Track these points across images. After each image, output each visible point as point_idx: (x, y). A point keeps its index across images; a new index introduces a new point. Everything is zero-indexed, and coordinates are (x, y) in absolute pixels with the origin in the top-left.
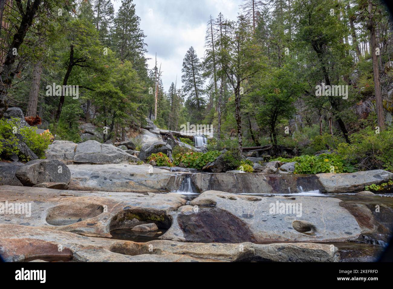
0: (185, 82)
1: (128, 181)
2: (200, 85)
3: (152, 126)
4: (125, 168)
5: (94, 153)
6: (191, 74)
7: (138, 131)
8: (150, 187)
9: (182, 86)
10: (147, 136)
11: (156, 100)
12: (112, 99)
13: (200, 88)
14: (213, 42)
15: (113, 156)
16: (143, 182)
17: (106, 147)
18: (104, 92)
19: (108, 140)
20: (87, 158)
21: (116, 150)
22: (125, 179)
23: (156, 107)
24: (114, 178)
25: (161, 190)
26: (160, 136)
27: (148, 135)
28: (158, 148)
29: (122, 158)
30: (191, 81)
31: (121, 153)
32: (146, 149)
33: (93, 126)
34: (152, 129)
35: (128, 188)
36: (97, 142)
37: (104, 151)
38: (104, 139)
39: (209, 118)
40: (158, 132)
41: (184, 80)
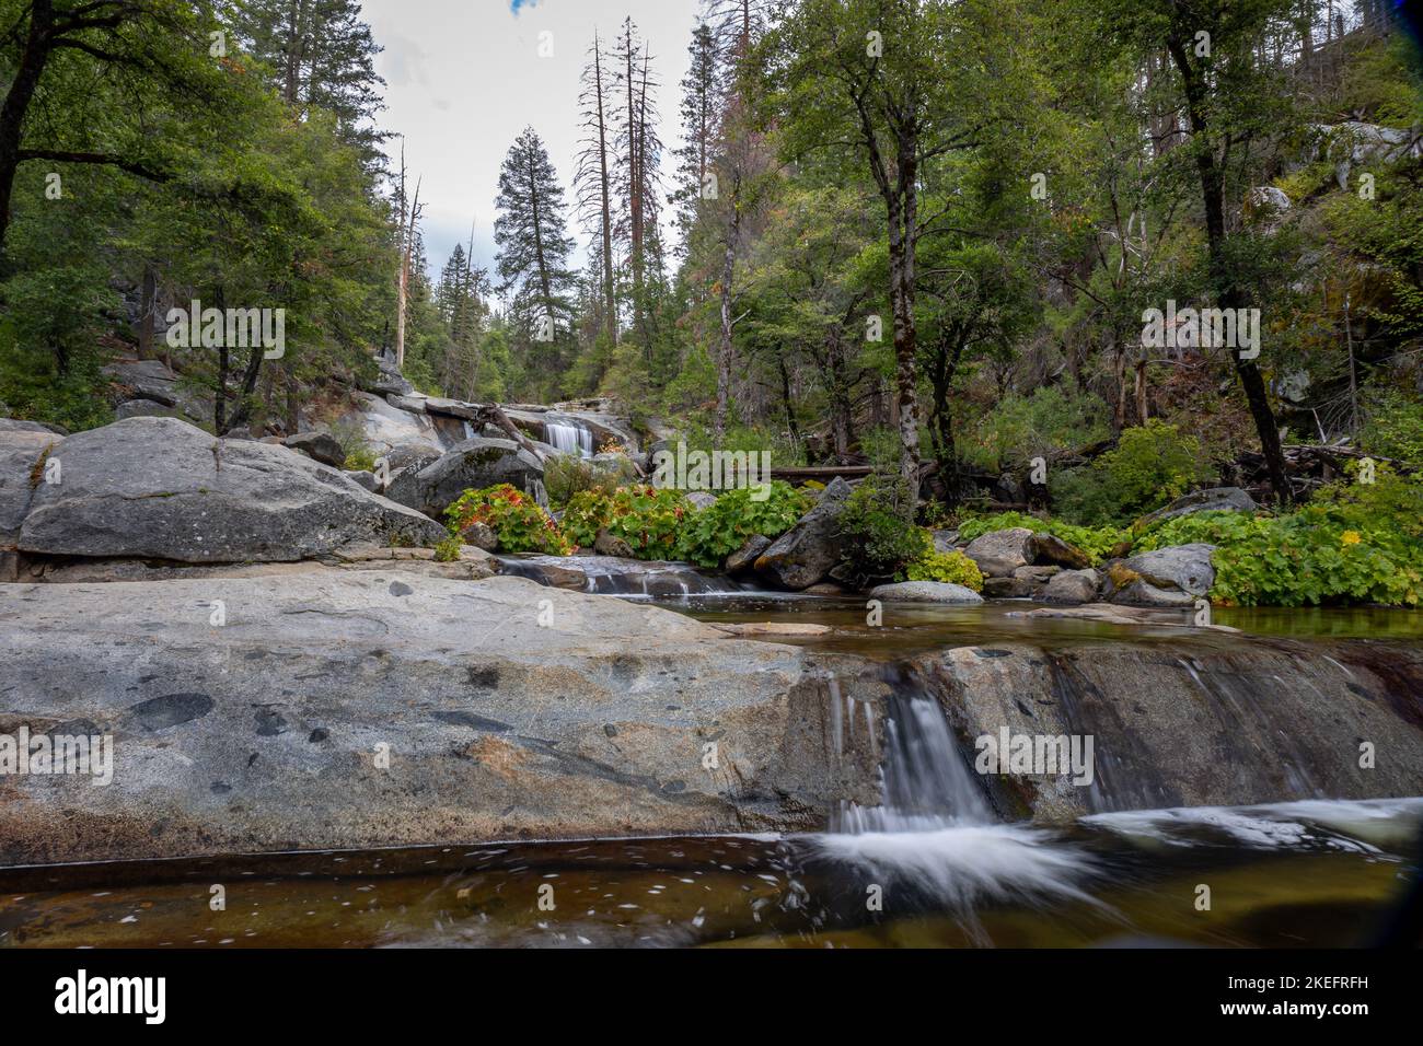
0: (506, 244)
1: (464, 734)
2: (557, 254)
3: (396, 384)
4: (398, 603)
5: (164, 496)
6: (528, 218)
7: (345, 399)
8: (649, 782)
9: (495, 254)
10: (377, 417)
11: (403, 300)
12: (263, 230)
13: (557, 265)
14: (600, 116)
15: (291, 514)
16: (590, 740)
17: (245, 455)
18: (224, 187)
19: (235, 426)
20: (123, 528)
21: (309, 477)
22: (439, 716)
23: (402, 322)
24: (344, 715)
25: (747, 810)
26: (427, 421)
27: (383, 414)
28: (481, 462)
29: (346, 521)
30: (527, 239)
31: (339, 491)
32: (423, 466)
33: (169, 373)
34: (398, 393)
35: (475, 807)
36: (189, 428)
37: (233, 480)
38: (219, 421)
39: (589, 366)
40: (420, 405)
41: (504, 236)
